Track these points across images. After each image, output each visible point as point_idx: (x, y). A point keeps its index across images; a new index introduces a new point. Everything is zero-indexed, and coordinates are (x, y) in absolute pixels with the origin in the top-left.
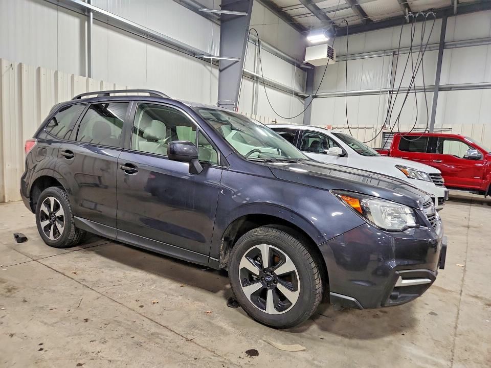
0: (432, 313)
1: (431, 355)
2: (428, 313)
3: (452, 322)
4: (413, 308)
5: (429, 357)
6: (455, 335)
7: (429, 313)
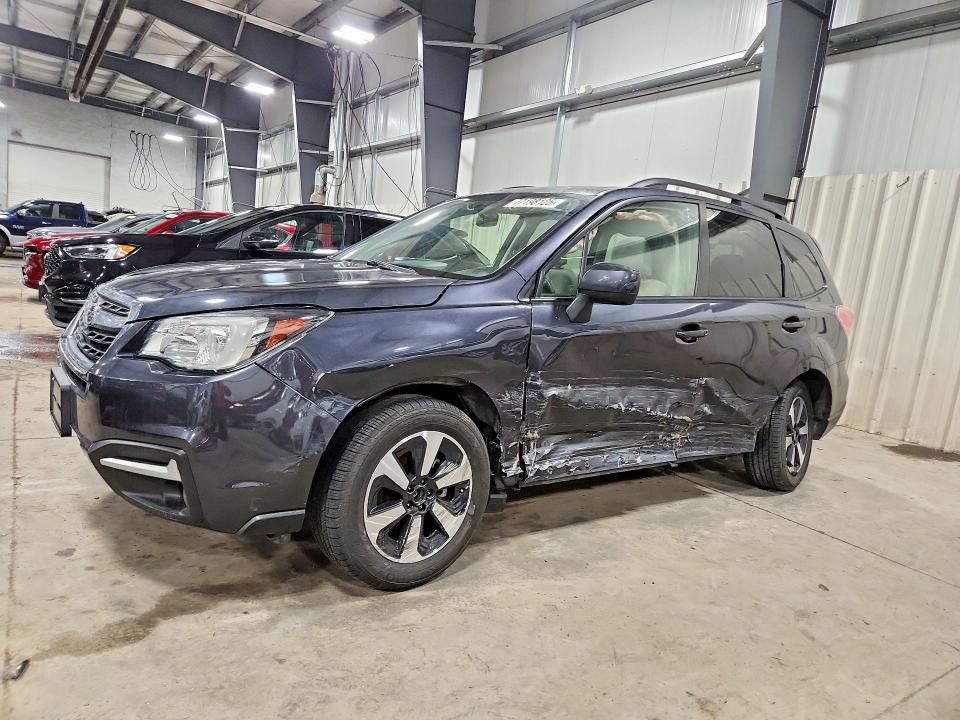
0: (69, 552)
1: (46, 493)
2: (77, 549)
3: (22, 553)
4: (111, 544)
5: (47, 490)
6: (13, 531)
7: (74, 550)
